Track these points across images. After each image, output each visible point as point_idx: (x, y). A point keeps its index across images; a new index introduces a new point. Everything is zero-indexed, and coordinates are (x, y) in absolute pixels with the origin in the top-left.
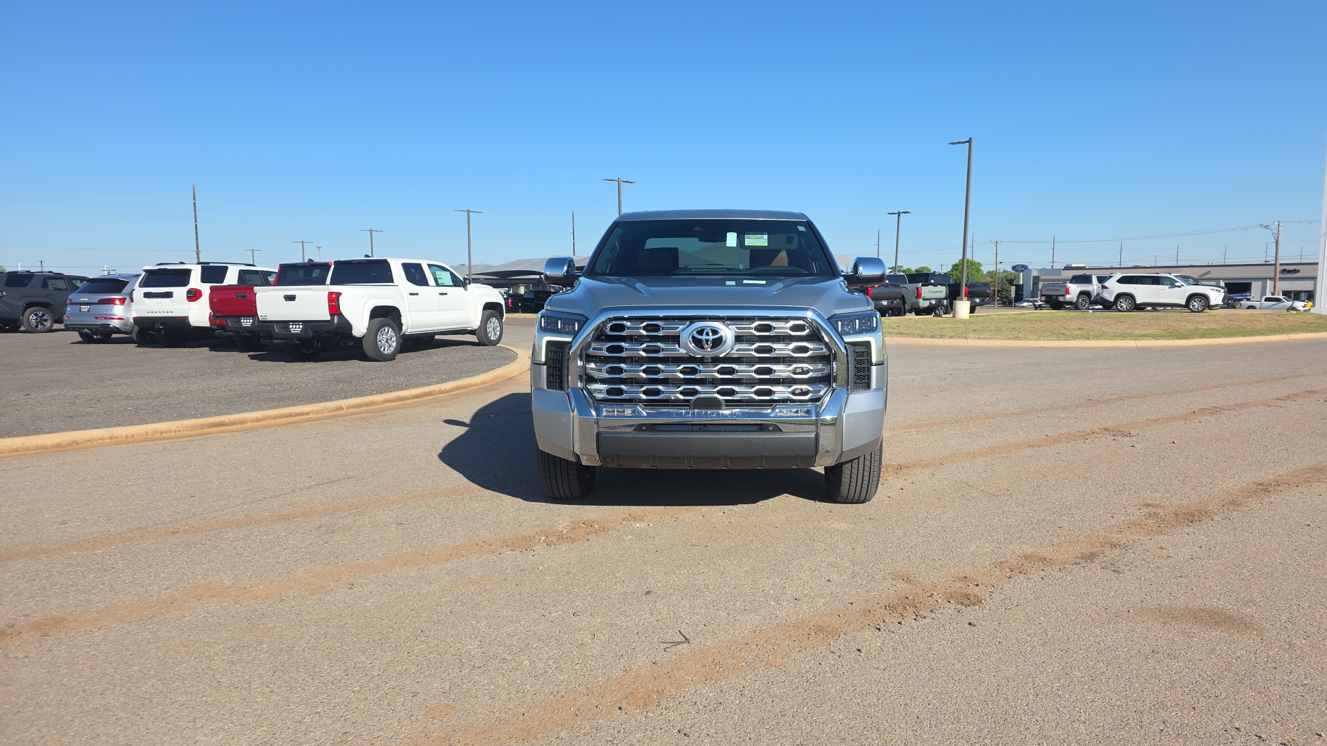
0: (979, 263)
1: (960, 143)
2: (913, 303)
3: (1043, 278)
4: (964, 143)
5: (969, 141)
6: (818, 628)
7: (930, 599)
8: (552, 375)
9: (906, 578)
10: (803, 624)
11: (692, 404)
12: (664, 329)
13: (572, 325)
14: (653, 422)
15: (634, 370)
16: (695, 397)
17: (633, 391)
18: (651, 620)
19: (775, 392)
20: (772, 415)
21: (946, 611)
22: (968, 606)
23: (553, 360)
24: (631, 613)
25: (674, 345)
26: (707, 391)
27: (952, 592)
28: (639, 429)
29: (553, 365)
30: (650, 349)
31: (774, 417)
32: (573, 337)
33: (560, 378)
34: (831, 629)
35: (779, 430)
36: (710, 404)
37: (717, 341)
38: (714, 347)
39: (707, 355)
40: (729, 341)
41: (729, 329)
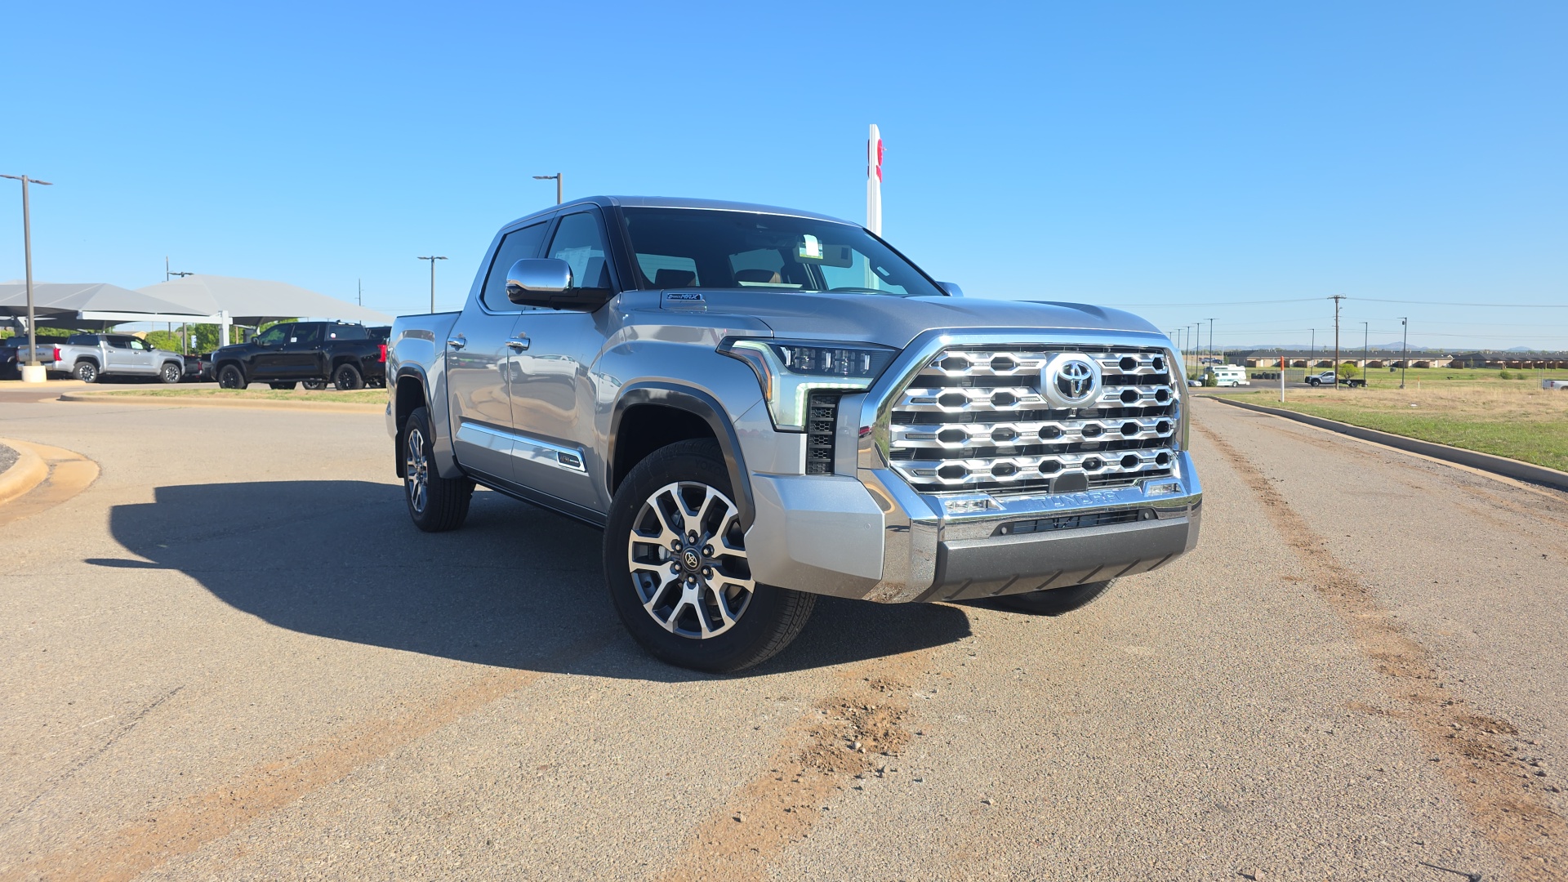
1: (546, 178)
4: (551, 178)
6: (1510, 808)
7: (1468, 732)
8: (816, 450)
9: (1376, 711)
10: (1479, 805)
11: (1052, 486)
12: (1018, 365)
13: (859, 362)
14: (1018, 520)
15: (979, 433)
16: (1055, 475)
17: (979, 469)
18: (1349, 857)
19: (1141, 461)
20: (1146, 495)
21: (1520, 745)
22: (1514, 732)
23: (817, 423)
24: (1299, 852)
25: (1030, 393)
26: (1071, 463)
27: (1457, 719)
28: (998, 533)
29: (818, 432)
30: (1001, 399)
31: (1150, 498)
32: (869, 381)
33: (831, 453)
34: (1519, 805)
35: (1157, 518)
36: (1072, 483)
37: (1088, 384)
38: (1083, 393)
39: (1074, 406)
40: (1097, 382)
41: (1098, 365)
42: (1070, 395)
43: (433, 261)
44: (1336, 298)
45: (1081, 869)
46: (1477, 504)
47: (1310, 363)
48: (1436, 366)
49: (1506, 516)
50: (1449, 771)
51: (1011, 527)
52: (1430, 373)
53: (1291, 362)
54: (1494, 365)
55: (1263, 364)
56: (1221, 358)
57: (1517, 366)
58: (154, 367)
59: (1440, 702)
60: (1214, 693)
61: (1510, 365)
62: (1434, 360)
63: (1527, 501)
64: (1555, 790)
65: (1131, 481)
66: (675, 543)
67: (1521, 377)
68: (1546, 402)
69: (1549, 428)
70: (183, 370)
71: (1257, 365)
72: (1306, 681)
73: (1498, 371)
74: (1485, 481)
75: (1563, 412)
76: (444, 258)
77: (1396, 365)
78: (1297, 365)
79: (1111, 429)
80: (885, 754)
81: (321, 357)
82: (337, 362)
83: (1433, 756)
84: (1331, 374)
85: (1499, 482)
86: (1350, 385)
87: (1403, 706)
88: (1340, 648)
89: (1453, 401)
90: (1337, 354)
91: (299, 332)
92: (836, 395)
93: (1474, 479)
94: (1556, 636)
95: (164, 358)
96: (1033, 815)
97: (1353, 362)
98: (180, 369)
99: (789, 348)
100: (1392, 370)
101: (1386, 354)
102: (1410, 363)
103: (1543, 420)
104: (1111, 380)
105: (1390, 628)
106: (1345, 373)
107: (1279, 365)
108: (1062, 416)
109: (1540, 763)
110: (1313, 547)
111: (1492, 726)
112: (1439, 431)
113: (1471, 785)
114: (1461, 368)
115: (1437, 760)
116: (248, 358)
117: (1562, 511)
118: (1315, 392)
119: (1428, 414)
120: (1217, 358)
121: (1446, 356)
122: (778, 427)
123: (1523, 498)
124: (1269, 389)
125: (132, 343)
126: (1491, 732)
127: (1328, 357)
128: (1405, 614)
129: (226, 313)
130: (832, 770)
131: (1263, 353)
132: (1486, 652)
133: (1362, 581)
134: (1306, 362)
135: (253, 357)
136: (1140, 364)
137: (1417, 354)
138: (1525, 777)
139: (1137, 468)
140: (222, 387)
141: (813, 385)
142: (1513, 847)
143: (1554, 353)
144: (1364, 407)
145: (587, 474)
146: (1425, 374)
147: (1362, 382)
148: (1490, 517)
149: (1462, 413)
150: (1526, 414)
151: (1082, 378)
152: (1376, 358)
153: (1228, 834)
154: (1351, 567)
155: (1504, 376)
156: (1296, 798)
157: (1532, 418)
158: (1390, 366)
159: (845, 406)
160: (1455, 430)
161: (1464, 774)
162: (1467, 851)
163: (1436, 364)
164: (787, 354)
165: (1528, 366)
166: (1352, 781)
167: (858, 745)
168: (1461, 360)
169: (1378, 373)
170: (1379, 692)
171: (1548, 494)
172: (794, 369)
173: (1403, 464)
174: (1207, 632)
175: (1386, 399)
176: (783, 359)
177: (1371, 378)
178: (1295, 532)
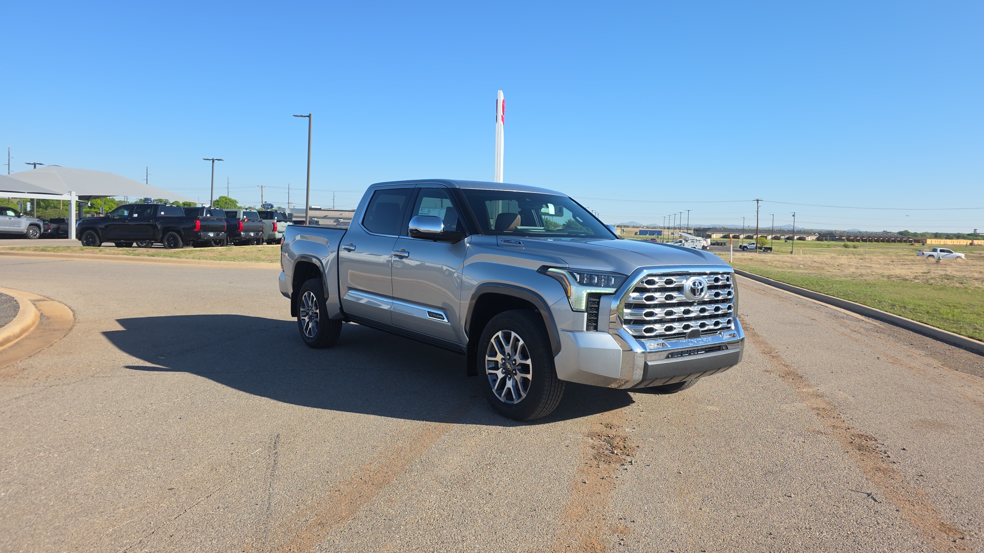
0: (236, 201)
1: (302, 116)
2: (270, 235)
3: (295, 215)
4: (305, 117)
5: (309, 116)
6: (878, 469)
7: (858, 441)
8: (590, 320)
9: (819, 432)
10: (866, 469)
11: (687, 336)
12: (675, 282)
13: (609, 280)
14: (676, 351)
15: (660, 313)
16: (689, 330)
17: (659, 328)
18: (823, 488)
19: (721, 323)
20: (724, 339)
21: (879, 445)
22: (876, 440)
23: (591, 308)
24: (804, 487)
25: (679, 294)
26: (695, 325)
27: (853, 435)
28: (668, 357)
29: (591, 312)
30: (668, 298)
31: (725, 340)
32: (614, 290)
33: (596, 321)
34: (881, 468)
35: (727, 349)
36: (695, 334)
37: (702, 290)
38: (700, 294)
39: (697, 300)
40: (705, 289)
41: (705, 281)
42: (695, 295)
43: (213, 162)
44: (758, 200)
45: (727, 496)
46: (843, 330)
47: (742, 236)
48: (809, 240)
49: (858, 336)
50: (853, 456)
51: (672, 355)
52: (806, 244)
53: (731, 235)
54: (840, 239)
55: (716, 236)
56: (692, 232)
57: (852, 241)
58: (22, 228)
59: (844, 428)
60: (752, 426)
61: (849, 240)
62: (808, 236)
63: (867, 327)
64: (894, 462)
65: (717, 332)
66: (502, 359)
67: (855, 247)
68: (869, 265)
69: (874, 285)
70: (42, 230)
71: (712, 237)
72: (788, 420)
73: (842, 243)
74: (845, 316)
75: (880, 274)
76: (221, 160)
77: (788, 239)
78: (734, 237)
79: (710, 309)
80: (628, 455)
81: (155, 227)
82: (166, 230)
83: (846, 451)
84: (754, 244)
85: (853, 317)
86: (764, 250)
87: (830, 430)
88: (799, 405)
89: (822, 263)
90: (757, 231)
91: (138, 210)
92: (599, 296)
93: (840, 315)
94: (888, 398)
95: (29, 222)
96: (700, 477)
97: (765, 237)
98: (40, 229)
99: (578, 274)
100: (786, 241)
101: (782, 232)
102: (796, 237)
103: (870, 279)
104: (710, 288)
105: (818, 396)
106: (761, 243)
107: (724, 237)
108: (691, 304)
109: (887, 452)
110: (773, 354)
111: (867, 438)
112: (820, 285)
113: (862, 461)
114: (823, 241)
115: (848, 452)
116: (103, 226)
117: (884, 333)
118: (747, 255)
119: (811, 274)
120: (689, 232)
121: (814, 234)
122: (574, 310)
123: (864, 326)
124: (721, 253)
125: (8, 212)
126: (867, 440)
127: (751, 233)
128: (822, 389)
129: (74, 193)
130: (610, 462)
131: (715, 230)
132: (860, 406)
133: (799, 372)
134: (739, 236)
135: (106, 226)
136: (721, 280)
137: (799, 232)
138: (882, 458)
139: (720, 326)
140: (84, 245)
141: (589, 291)
142: (882, 483)
143: (872, 233)
144: (775, 267)
145: (449, 324)
146: (803, 244)
147: (770, 249)
148: (851, 337)
149: (828, 273)
150: (861, 275)
151: (700, 287)
152: (777, 234)
153: (776, 482)
154: (793, 365)
155: (846, 246)
156: (797, 467)
157: (865, 278)
158: (785, 239)
159: (603, 300)
160: (828, 286)
161: (859, 457)
162: (865, 485)
163: (809, 238)
164: (578, 277)
165: (858, 241)
166: (817, 461)
167: (616, 452)
168: (823, 236)
169: (778, 243)
170: (819, 424)
171: (877, 324)
172: (581, 283)
173: (804, 305)
174: (739, 398)
175: (786, 262)
176: (576, 280)
177: (775, 246)
178: (762, 346)
